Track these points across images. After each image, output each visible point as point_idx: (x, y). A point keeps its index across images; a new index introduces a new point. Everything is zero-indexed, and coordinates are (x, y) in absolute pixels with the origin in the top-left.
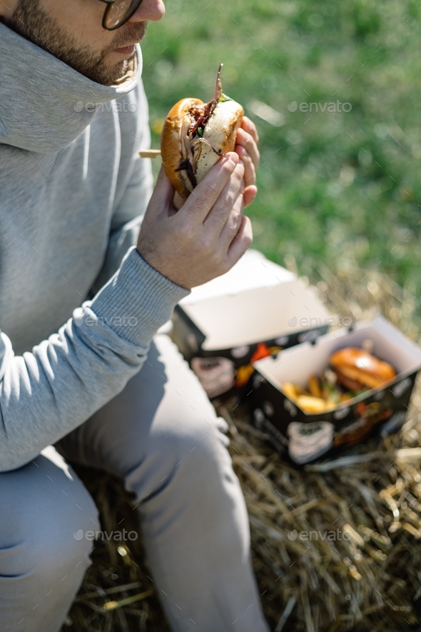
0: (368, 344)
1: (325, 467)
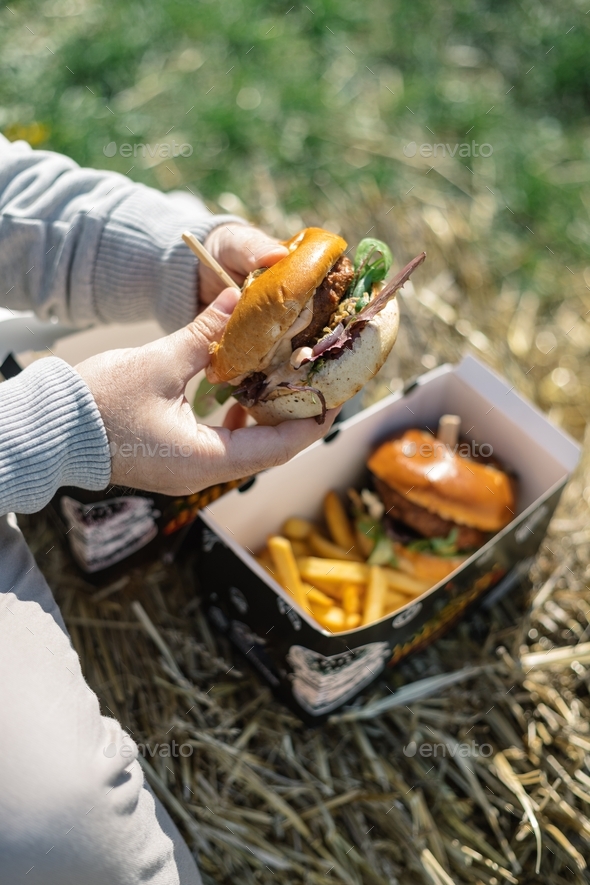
0: (450, 421)
1: (372, 710)
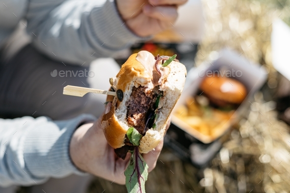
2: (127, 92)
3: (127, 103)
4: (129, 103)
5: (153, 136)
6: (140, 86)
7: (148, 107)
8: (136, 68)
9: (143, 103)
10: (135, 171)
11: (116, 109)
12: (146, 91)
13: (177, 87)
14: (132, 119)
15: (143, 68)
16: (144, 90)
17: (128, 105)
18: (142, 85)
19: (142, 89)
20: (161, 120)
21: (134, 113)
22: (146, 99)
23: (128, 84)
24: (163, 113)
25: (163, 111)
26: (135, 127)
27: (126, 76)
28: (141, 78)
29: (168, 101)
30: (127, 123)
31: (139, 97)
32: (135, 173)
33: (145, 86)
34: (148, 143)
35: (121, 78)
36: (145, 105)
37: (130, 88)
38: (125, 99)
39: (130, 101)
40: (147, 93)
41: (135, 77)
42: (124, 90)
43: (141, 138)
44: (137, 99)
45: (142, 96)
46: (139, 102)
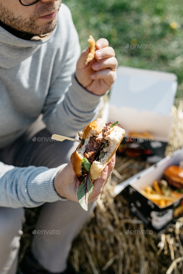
2: (87, 140)
3: (86, 146)
4: (87, 147)
5: (96, 164)
6: (94, 136)
7: (98, 149)
8: (92, 125)
9: (94, 146)
10: (84, 186)
11: (79, 149)
12: (97, 139)
13: (115, 138)
14: (87, 154)
15: (96, 126)
16: (96, 139)
17: (86, 148)
18: (95, 135)
19: (94, 138)
20: (105, 159)
21: (89, 152)
22: (96, 145)
23: (88, 135)
24: (107, 155)
25: (107, 154)
26: (87, 159)
27: (87, 130)
28: (94, 130)
29: (111, 149)
30: (83, 156)
31: (93, 143)
32: (84, 188)
33: (96, 136)
34: (94, 169)
35: (84, 132)
36: (96, 148)
37: (88, 137)
38: (85, 144)
39: (88, 145)
40: (97, 140)
41: (91, 130)
42: (85, 139)
43: (90, 166)
44: (91, 144)
45: (95, 142)
46: (93, 146)
